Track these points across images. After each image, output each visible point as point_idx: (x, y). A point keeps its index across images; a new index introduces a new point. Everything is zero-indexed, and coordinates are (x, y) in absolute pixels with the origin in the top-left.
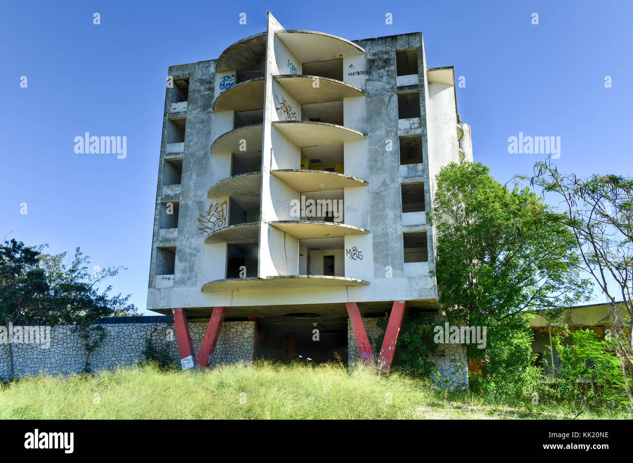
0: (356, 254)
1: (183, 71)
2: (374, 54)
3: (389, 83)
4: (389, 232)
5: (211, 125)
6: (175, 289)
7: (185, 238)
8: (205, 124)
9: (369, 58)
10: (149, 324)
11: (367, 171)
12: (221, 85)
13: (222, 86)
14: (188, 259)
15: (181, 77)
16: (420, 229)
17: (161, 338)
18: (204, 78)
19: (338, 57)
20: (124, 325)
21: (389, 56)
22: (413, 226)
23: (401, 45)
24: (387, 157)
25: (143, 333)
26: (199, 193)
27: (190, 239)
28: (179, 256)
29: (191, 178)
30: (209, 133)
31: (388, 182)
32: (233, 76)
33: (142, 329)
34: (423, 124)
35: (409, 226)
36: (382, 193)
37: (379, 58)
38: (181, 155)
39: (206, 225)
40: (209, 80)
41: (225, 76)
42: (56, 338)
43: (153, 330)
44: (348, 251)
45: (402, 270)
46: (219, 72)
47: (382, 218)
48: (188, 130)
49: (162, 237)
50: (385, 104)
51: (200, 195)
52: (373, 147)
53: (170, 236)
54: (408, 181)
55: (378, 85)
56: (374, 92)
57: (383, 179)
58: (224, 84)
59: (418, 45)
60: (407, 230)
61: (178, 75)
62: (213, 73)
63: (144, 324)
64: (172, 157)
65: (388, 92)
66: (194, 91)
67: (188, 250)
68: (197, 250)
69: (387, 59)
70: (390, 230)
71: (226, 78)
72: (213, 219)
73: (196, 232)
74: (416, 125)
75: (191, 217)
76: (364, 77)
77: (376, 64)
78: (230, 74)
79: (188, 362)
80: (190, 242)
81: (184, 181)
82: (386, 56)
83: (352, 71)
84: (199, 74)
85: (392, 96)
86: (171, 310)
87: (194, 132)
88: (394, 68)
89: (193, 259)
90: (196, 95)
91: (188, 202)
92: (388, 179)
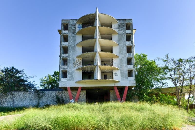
0: (116, 74)
1: (66, 21)
2: (120, 23)
3: (124, 32)
5: (76, 38)
6: (68, 82)
8: (74, 37)
11: (119, 54)
12: (78, 27)
15: (66, 23)
17: (60, 95)
19: (111, 23)
23: (127, 22)
24: (124, 51)
25: (55, 93)
26: (73, 56)
27: (71, 69)
28: (68, 73)
29: (71, 52)
30: (75, 40)
31: (124, 57)
34: (132, 43)
36: (122, 60)
38: (67, 46)
39: (76, 65)
40: (74, 25)
43: (57, 92)
44: (114, 74)
45: (128, 79)
46: (77, 23)
47: (122, 66)
48: (69, 39)
49: (63, 68)
50: (123, 37)
52: (120, 48)
53: (65, 68)
54: (129, 57)
55: (121, 32)
56: (120, 34)
59: (131, 22)
60: (129, 69)
61: (64, 22)
62: (75, 23)
63: (55, 91)
64: (64, 46)
66: (70, 28)
67: (71, 72)
68: (74, 72)
70: (125, 69)
72: (78, 64)
73: (73, 67)
74: (131, 43)
75: (71, 62)
76: (117, 29)
77: (121, 26)
78: (80, 24)
79: (72, 101)
81: (69, 53)
82: (123, 24)
83: (114, 27)
84: (71, 23)
85: (124, 35)
86: (66, 87)
87: (71, 39)
88: (125, 28)
89: (72, 74)
90: (71, 29)
91: (70, 58)
92: (124, 56)
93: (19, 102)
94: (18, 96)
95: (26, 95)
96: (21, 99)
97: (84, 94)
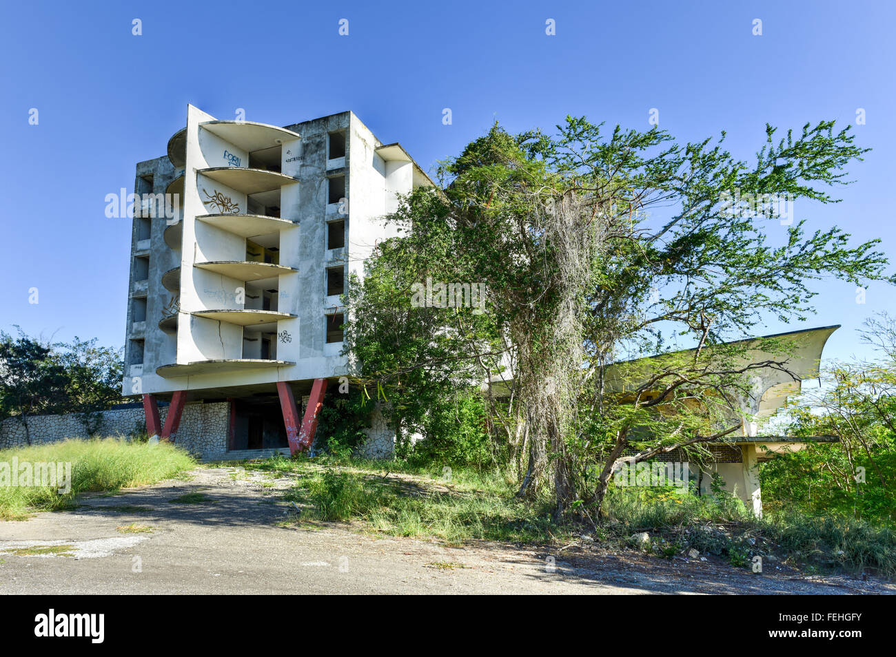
0: (286, 337)
1: (148, 166)
2: (308, 138)
3: (320, 168)
4: (313, 315)
7: (151, 329)
9: (304, 142)
11: (299, 257)
14: (154, 349)
15: (148, 173)
16: (339, 311)
18: (167, 172)
19: (277, 145)
20: (123, 410)
21: (322, 139)
22: (333, 308)
23: (332, 127)
24: (315, 243)
25: (140, 417)
27: (156, 331)
28: (147, 346)
29: (156, 273)
31: (315, 268)
34: (347, 204)
35: (331, 308)
36: (309, 279)
37: (312, 142)
38: (148, 251)
40: (170, 175)
42: (68, 425)
44: (281, 335)
45: (324, 349)
46: (178, 166)
47: (308, 303)
48: (153, 227)
49: (135, 330)
50: (316, 189)
52: (304, 234)
53: (141, 329)
54: (331, 265)
55: (311, 170)
56: (307, 178)
57: (310, 264)
59: (346, 126)
60: (328, 312)
61: (144, 171)
64: (141, 253)
65: (319, 176)
66: (158, 187)
67: (154, 341)
69: (319, 142)
70: (314, 313)
72: (174, 311)
75: (157, 310)
76: (299, 163)
77: (310, 148)
79: (153, 440)
80: (156, 334)
81: (151, 276)
82: (318, 140)
83: (289, 157)
84: (161, 170)
85: (323, 180)
88: (327, 151)
89: (158, 348)
91: (153, 296)
92: (314, 265)
94: (42, 428)
97: (221, 415)
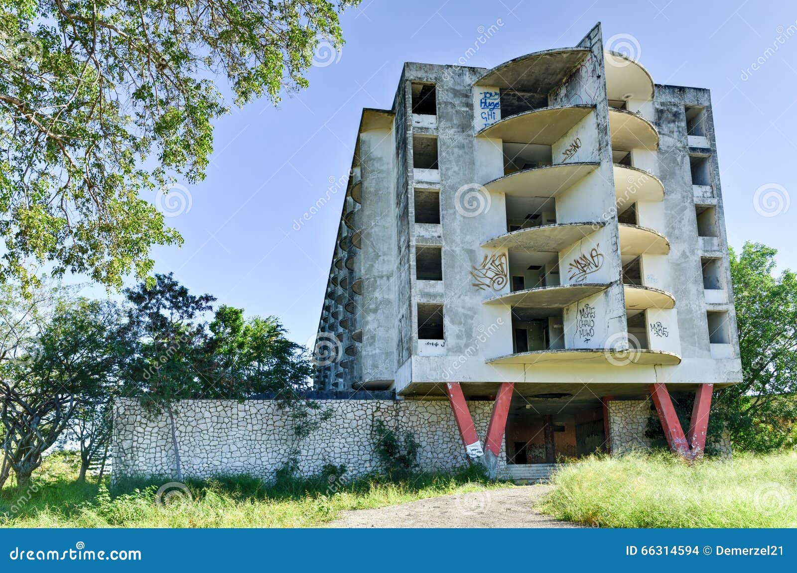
0: (661, 330)
1: (426, 72)
2: (662, 104)
3: (681, 142)
4: (693, 309)
5: (474, 153)
6: (450, 358)
7: (455, 294)
8: (466, 150)
9: (657, 107)
10: (369, 401)
12: (481, 103)
13: (483, 105)
14: (462, 320)
15: (425, 80)
16: (722, 308)
17: (387, 419)
18: (458, 88)
19: (624, 98)
20: (334, 401)
21: (678, 110)
22: (716, 304)
23: (689, 99)
24: (684, 225)
25: (362, 412)
26: (468, 238)
27: (462, 297)
28: (449, 316)
29: (455, 219)
30: (473, 163)
31: (688, 254)
32: (496, 94)
33: (360, 407)
34: (718, 194)
35: (713, 304)
36: (683, 265)
37: (668, 110)
38: (437, 187)
39: (482, 280)
40: (465, 92)
41: (486, 91)
43: (375, 409)
44: (653, 326)
45: (709, 350)
46: (478, 85)
47: (684, 293)
48: (442, 154)
49: (419, 291)
50: (678, 164)
51: (470, 241)
52: (669, 212)
53: (432, 290)
54: (706, 255)
55: (670, 141)
56: (666, 149)
57: (683, 250)
58: (485, 103)
59: (707, 104)
60: (711, 308)
61: (419, 76)
62: (469, 85)
63: (362, 401)
64: (425, 187)
65: (680, 151)
66: (446, 103)
67: (461, 310)
68: (474, 310)
69: (676, 112)
70: (694, 307)
71: (488, 95)
72: (490, 274)
73: (470, 288)
74: (709, 194)
77: (665, 115)
78: (493, 91)
79: (476, 448)
80: (463, 301)
81: (444, 221)
82: (675, 109)
84: (449, 82)
85: (684, 156)
86: (444, 385)
87: (452, 158)
88: (683, 124)
89: (469, 321)
90: (449, 109)
91: (454, 248)
92: (687, 251)
93: (198, 450)
94: (190, 419)
95: (226, 420)
96: (206, 437)
